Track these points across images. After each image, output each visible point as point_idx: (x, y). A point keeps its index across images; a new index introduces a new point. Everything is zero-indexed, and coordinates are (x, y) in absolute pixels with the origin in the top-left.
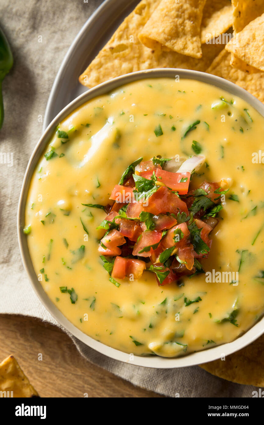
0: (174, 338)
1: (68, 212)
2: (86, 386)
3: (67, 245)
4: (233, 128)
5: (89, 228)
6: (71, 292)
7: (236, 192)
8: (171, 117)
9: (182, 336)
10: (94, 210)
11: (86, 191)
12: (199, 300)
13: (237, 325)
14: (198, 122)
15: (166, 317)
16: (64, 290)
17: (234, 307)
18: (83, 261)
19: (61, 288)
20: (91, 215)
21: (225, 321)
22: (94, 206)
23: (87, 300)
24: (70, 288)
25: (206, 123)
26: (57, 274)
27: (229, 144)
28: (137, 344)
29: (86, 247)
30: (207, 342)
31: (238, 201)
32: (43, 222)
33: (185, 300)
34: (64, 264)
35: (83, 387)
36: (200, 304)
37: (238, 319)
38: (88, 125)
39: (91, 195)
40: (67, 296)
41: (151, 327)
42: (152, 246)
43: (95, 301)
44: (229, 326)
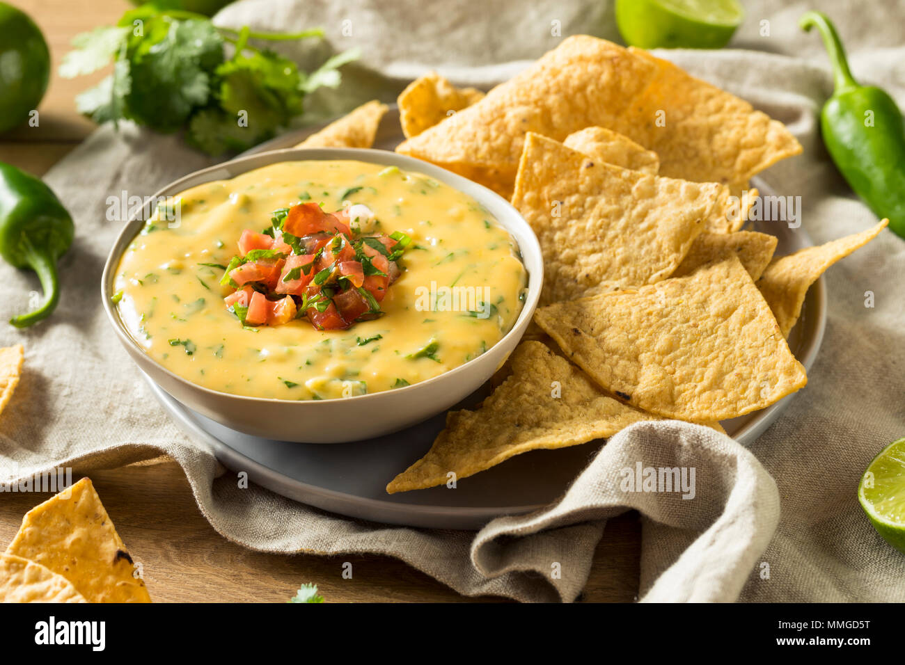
0: (344, 375)
1: (178, 270)
2: (207, 586)
3: (178, 300)
4: (412, 191)
5: (210, 284)
6: (185, 344)
7: (420, 244)
8: (321, 186)
9: (356, 375)
10: (216, 270)
11: (204, 251)
12: (378, 338)
13: (439, 361)
14: (361, 188)
15: (330, 356)
16: (176, 343)
17: (430, 341)
18: (204, 311)
19: (170, 341)
20: (212, 273)
21: (421, 355)
22: (215, 266)
23: (210, 348)
24: (183, 339)
25: (371, 188)
26: (164, 328)
27: (406, 204)
28: (290, 385)
29: (206, 300)
30: (395, 381)
31: (426, 250)
32: (141, 282)
33: (359, 340)
34: (174, 317)
35: (204, 587)
36: (380, 342)
37: (439, 355)
38: (202, 202)
39: (210, 255)
40: (181, 349)
41: (308, 363)
42: (302, 267)
43: (223, 347)
44: (426, 362)
